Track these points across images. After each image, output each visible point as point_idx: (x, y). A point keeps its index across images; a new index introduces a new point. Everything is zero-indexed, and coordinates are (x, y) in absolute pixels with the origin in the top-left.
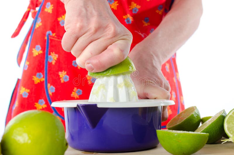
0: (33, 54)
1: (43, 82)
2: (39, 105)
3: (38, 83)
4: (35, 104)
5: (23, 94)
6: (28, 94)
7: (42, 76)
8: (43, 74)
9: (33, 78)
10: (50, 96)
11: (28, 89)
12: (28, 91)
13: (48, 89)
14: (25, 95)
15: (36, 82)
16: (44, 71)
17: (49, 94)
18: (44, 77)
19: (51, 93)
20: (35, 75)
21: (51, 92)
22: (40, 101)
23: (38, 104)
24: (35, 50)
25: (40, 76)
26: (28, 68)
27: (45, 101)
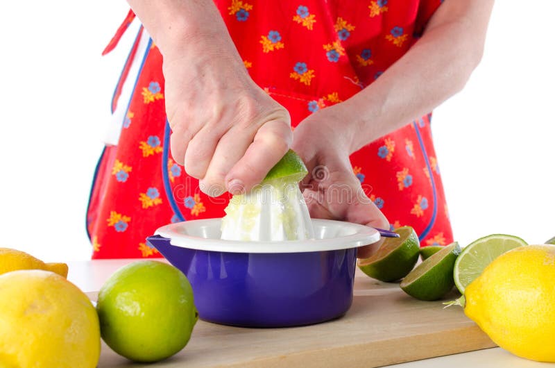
0: (143, 100)
1: (161, 153)
2: (149, 198)
3: (150, 155)
4: (140, 197)
5: (118, 175)
6: (127, 176)
7: (159, 143)
8: (161, 139)
9: (141, 145)
10: (172, 183)
11: (129, 165)
12: (130, 169)
13: (169, 169)
14: (122, 176)
15: (146, 154)
16: (163, 134)
17: (168, 180)
18: (161, 145)
19: (172, 178)
20: (145, 140)
21: (172, 176)
22: (150, 190)
23: (146, 195)
24: (148, 90)
25: (154, 142)
26: (131, 125)
27: (159, 191)
